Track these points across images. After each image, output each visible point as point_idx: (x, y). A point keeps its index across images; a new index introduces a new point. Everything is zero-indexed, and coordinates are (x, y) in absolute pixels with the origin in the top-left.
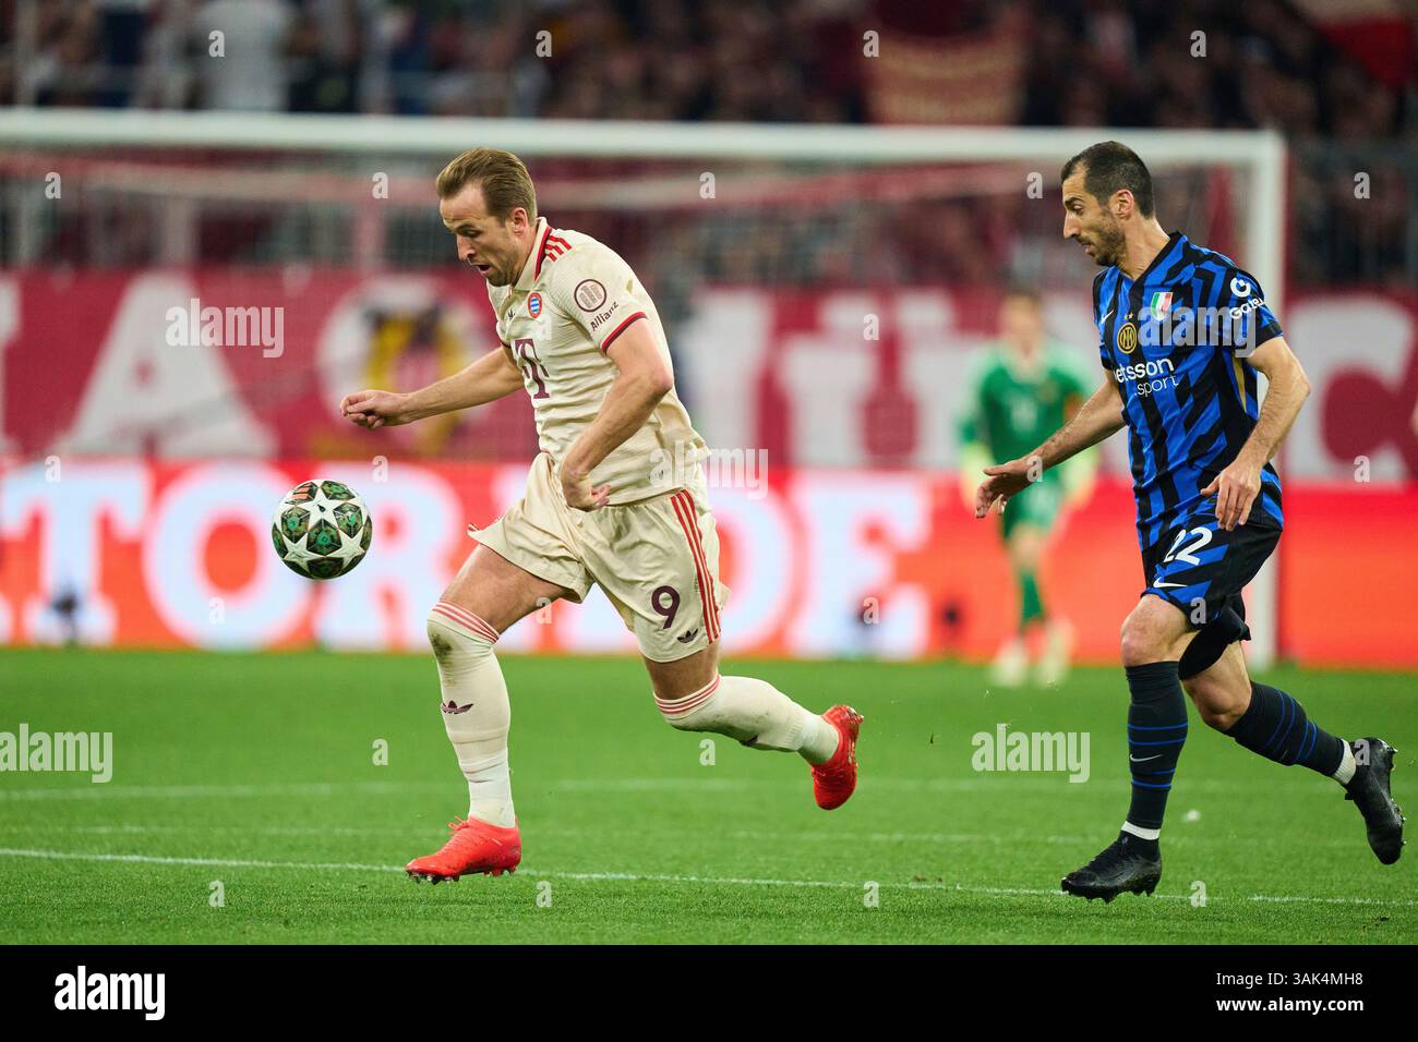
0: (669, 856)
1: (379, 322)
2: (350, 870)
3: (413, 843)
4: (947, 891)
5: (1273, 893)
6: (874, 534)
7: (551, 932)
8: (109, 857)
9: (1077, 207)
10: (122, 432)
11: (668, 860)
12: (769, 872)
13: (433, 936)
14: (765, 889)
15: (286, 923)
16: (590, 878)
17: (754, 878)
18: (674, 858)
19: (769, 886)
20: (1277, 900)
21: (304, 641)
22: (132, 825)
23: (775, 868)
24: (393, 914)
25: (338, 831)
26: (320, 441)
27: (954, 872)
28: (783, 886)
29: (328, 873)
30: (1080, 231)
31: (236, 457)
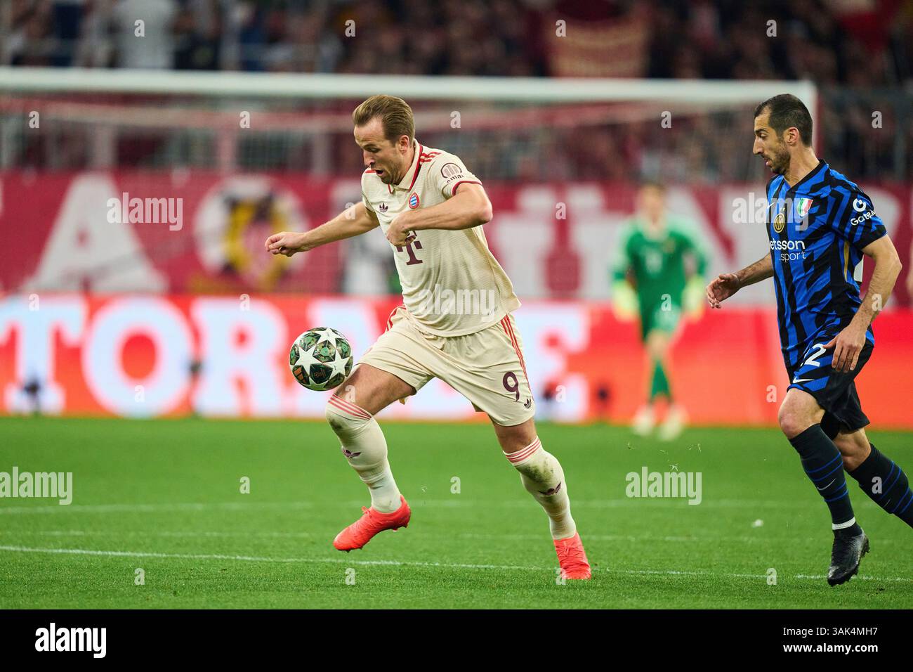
0: (421, 550)
1: (234, 205)
2: (216, 559)
3: (256, 542)
4: (600, 572)
5: (810, 573)
6: (553, 342)
7: (345, 599)
8: (60, 551)
9: (763, 135)
10: (68, 277)
11: (421, 552)
12: (486, 560)
13: (270, 602)
14: (483, 570)
15: (175, 593)
16: (371, 564)
17: (476, 564)
18: (425, 551)
19: (486, 569)
20: (812, 577)
21: (187, 411)
22: (75, 530)
23: (490, 557)
24: (244, 587)
25: (208, 534)
26: (196, 282)
27: (605, 560)
28: (495, 569)
29: (201, 561)
30: (764, 150)
31: (141, 293)
